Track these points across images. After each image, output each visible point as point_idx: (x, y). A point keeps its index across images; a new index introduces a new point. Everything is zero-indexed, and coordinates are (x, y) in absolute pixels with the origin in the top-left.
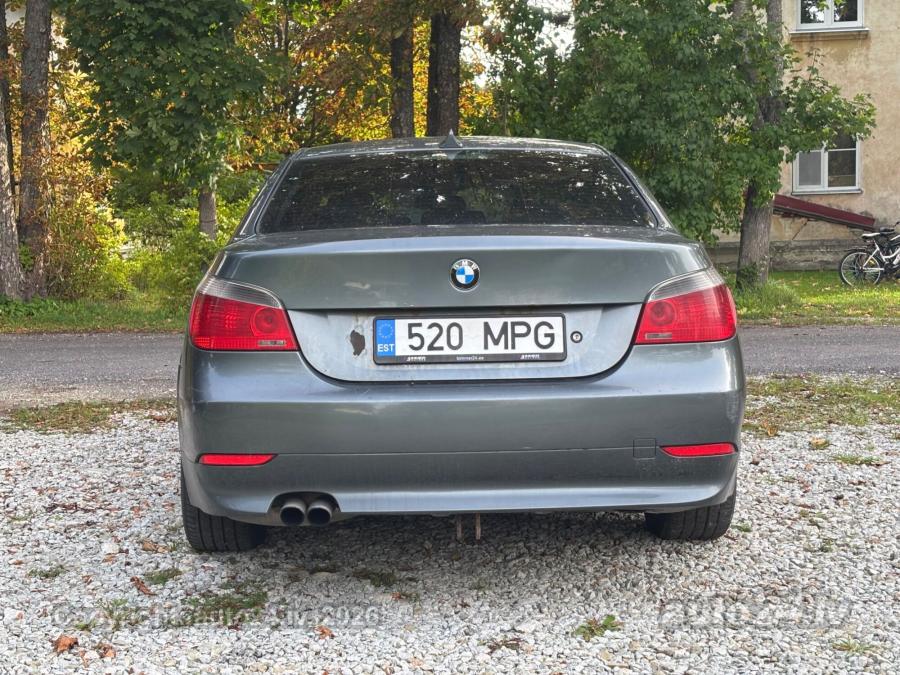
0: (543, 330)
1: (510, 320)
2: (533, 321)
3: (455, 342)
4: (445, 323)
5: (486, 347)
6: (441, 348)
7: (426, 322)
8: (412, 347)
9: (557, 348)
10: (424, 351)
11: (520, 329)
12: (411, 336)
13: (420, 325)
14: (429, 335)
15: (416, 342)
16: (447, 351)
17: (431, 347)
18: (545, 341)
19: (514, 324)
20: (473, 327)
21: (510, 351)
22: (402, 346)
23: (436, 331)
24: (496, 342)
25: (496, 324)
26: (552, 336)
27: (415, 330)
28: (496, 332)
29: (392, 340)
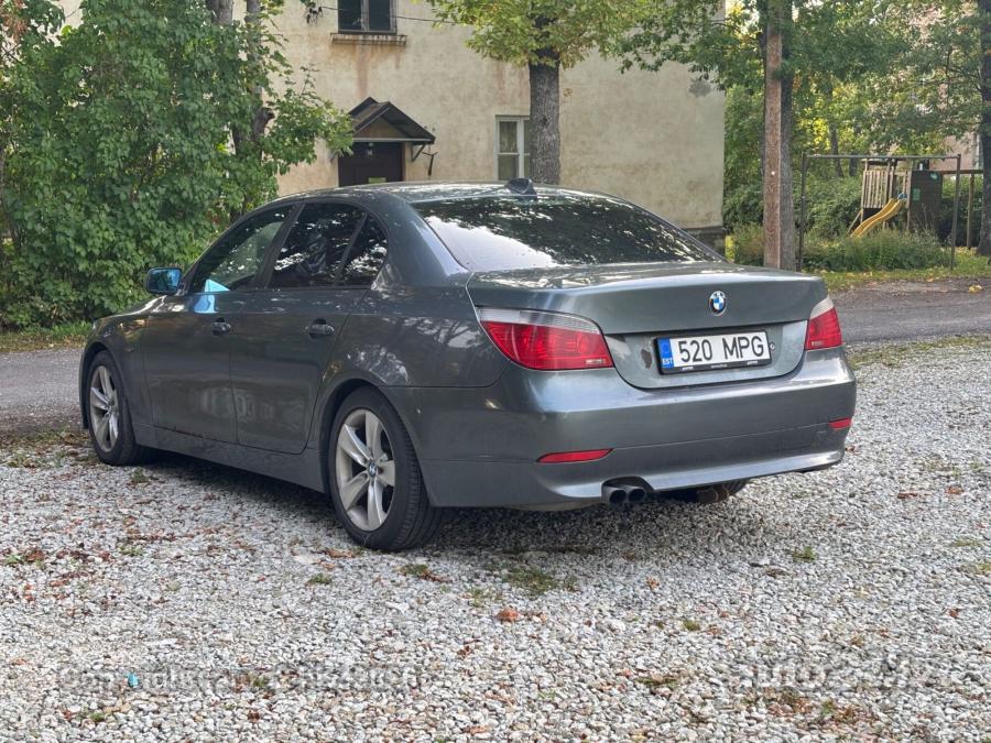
0: (756, 342)
1: (737, 336)
2: (750, 336)
3: (708, 355)
4: (700, 340)
5: (726, 357)
6: (700, 360)
7: (689, 340)
8: (683, 360)
9: (766, 356)
10: (691, 363)
11: (744, 343)
12: (682, 351)
13: (685, 342)
14: (692, 349)
15: (685, 356)
16: (704, 362)
17: (695, 360)
18: (758, 351)
19: (740, 339)
20: (716, 341)
21: (740, 359)
22: (678, 360)
23: (695, 346)
24: (731, 353)
25: (729, 339)
26: (761, 346)
27: (683, 347)
28: (730, 345)
29: (670, 355)
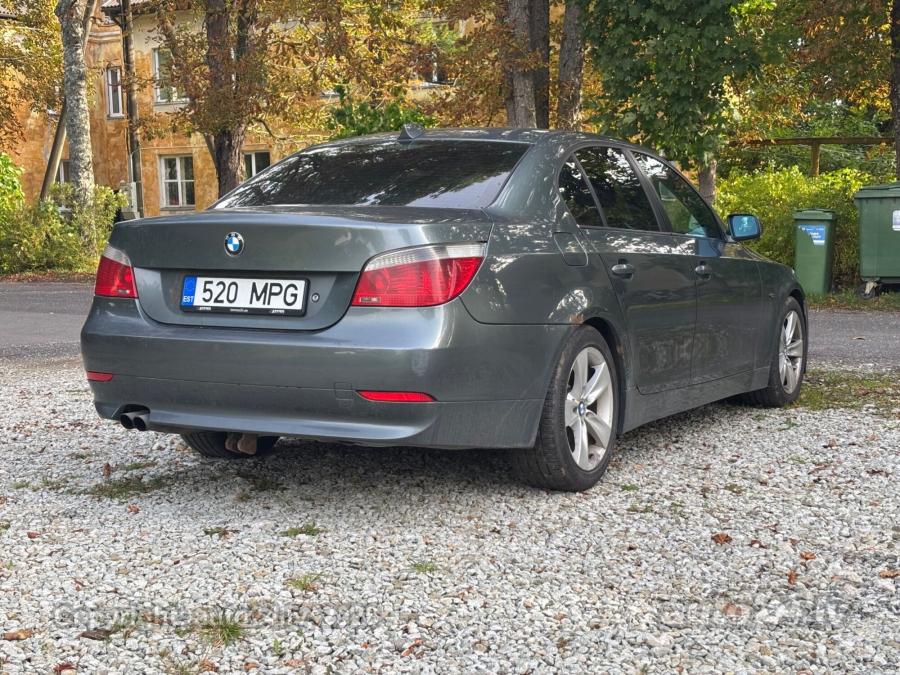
0: (291, 290)
1: (270, 281)
2: (285, 283)
3: (232, 298)
4: (227, 281)
5: (251, 303)
6: (222, 302)
7: (216, 280)
8: (204, 299)
9: (298, 306)
10: (212, 303)
11: (276, 289)
12: (205, 290)
13: (211, 282)
14: (216, 290)
15: (207, 295)
16: (226, 304)
17: (216, 301)
18: (290, 299)
19: (272, 285)
20: (245, 285)
21: (266, 306)
22: (199, 299)
23: (221, 286)
24: (258, 299)
25: (260, 284)
26: (295, 296)
27: (208, 286)
28: (259, 291)
29: (192, 293)
